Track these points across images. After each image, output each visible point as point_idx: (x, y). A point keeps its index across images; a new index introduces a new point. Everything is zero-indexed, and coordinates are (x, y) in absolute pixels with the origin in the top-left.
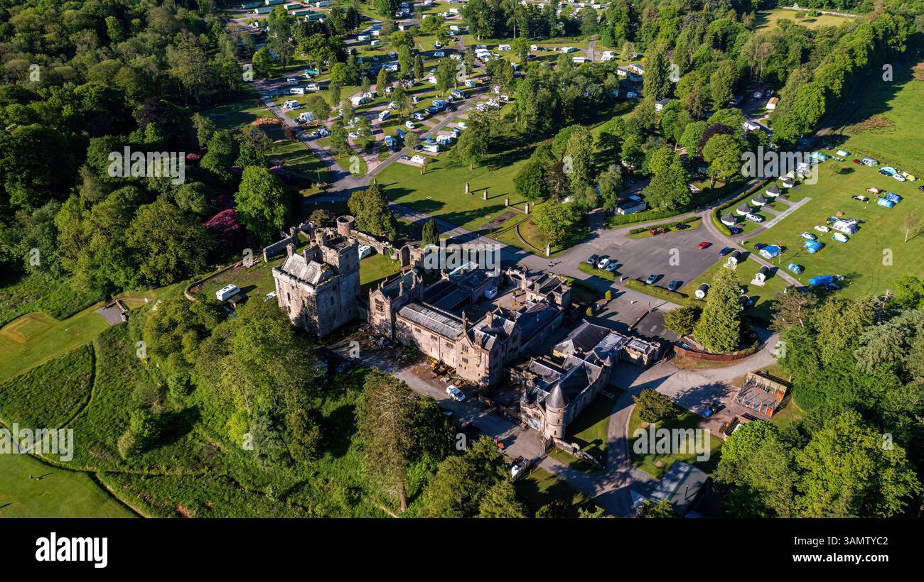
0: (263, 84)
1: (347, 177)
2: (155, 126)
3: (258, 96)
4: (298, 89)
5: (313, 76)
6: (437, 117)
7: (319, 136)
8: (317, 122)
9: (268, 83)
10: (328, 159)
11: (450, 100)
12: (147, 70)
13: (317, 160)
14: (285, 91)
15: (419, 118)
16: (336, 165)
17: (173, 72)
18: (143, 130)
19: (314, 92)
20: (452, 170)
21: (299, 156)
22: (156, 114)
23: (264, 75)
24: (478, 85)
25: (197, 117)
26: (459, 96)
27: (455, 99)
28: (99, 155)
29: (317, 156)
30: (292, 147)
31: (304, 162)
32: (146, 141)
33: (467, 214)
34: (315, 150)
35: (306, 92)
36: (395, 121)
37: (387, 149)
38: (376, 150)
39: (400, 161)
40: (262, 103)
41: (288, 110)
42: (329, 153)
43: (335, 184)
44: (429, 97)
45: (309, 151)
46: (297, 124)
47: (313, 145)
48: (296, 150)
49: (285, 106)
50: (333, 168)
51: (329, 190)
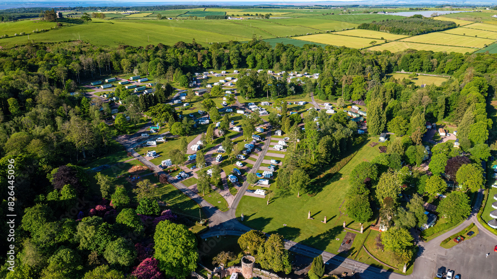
0: (125, 139)
1: (217, 211)
2: (70, 187)
3: (125, 148)
4: (152, 142)
5: (156, 130)
6: (252, 156)
7: (181, 178)
8: (175, 166)
9: (129, 138)
10: (196, 196)
11: (254, 143)
12: (48, 138)
13: (188, 199)
14: (142, 144)
15: (242, 158)
16: (204, 201)
17: (68, 138)
18: (59, 190)
19: (162, 143)
20: (285, 198)
21: (174, 196)
22: (69, 177)
23: (124, 132)
24: (265, 130)
25: (99, 176)
26: (258, 139)
27: (257, 142)
28: (34, 222)
29: (187, 195)
30: (166, 189)
31: (179, 201)
32: (62, 198)
33: (322, 237)
34: (184, 190)
35: (158, 143)
36: (227, 162)
37: (233, 185)
38: (226, 186)
39: (247, 194)
40: (131, 155)
41: (150, 159)
42: (195, 192)
43: (212, 218)
44: (239, 141)
45: (180, 191)
46: (161, 170)
47: (180, 185)
48: (170, 191)
49: (148, 156)
50: (203, 204)
51: (211, 225)
